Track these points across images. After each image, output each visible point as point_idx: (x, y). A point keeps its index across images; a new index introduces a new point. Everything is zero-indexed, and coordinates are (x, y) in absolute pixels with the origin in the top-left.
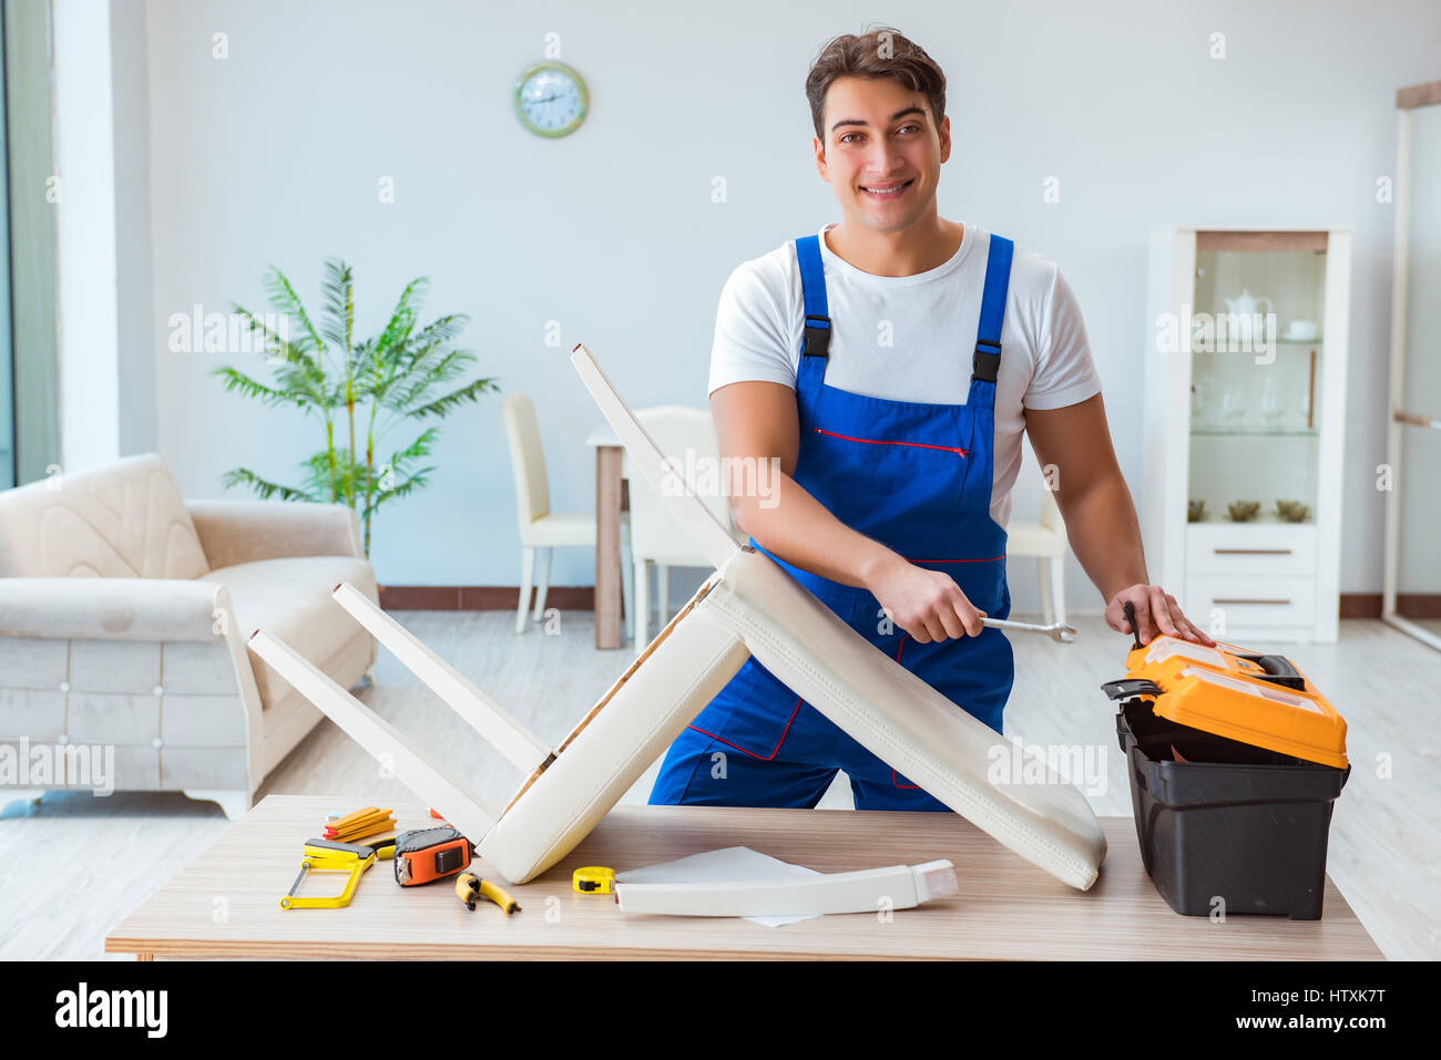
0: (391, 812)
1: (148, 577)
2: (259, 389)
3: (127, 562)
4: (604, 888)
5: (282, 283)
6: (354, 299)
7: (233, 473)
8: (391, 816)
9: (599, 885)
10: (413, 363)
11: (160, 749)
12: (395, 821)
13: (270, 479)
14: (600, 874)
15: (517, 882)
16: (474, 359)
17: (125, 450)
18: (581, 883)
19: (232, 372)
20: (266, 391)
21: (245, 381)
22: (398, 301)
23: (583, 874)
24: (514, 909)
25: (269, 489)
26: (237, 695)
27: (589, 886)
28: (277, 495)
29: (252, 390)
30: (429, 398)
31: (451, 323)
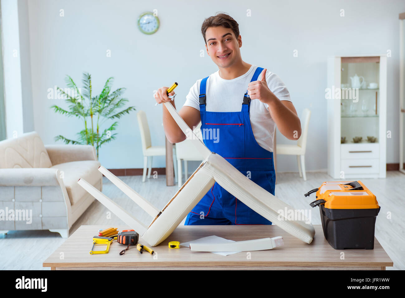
0: (117, 229)
1: (35, 168)
2: (64, 111)
3: (29, 164)
4: (177, 247)
5: (70, 80)
6: (92, 84)
7: (57, 137)
10: (110, 103)
11: (42, 218)
12: (118, 231)
13: (68, 138)
14: (177, 244)
15: (153, 246)
16: (128, 101)
17: (25, 131)
18: (171, 246)
19: (56, 107)
20: (67, 112)
21: (60, 109)
22: (105, 84)
23: (171, 243)
24: (153, 253)
25: (68, 141)
26: (64, 201)
27: (173, 246)
28: (71, 143)
29: (62, 112)
30: (114, 113)
31: (121, 90)
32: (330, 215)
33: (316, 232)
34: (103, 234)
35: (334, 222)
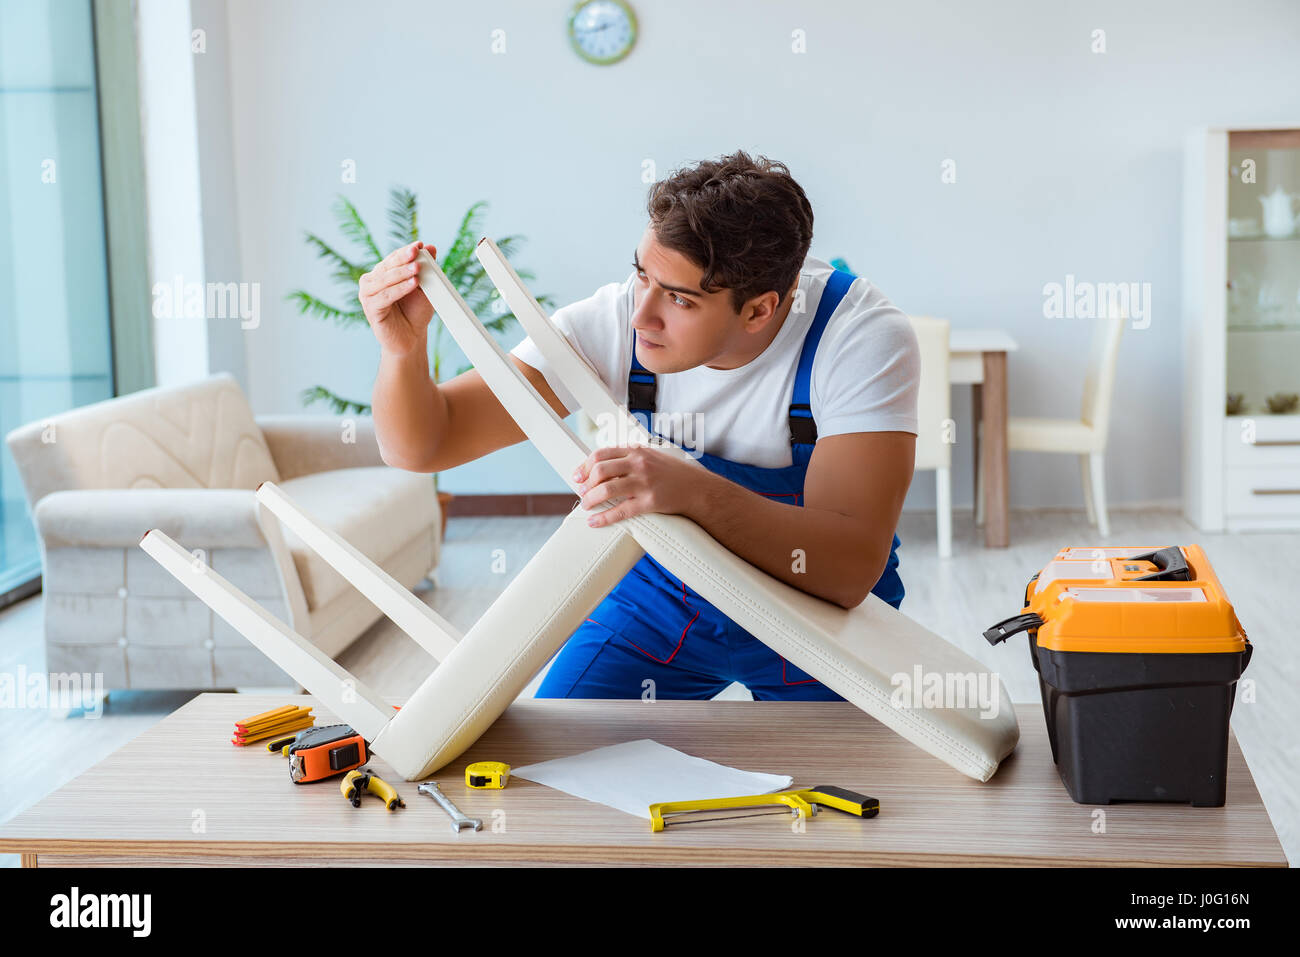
0: (311, 710)
1: (215, 487)
2: (330, 311)
3: (195, 476)
4: (495, 783)
5: (350, 212)
6: (420, 223)
7: (309, 392)
8: (310, 714)
9: (490, 780)
10: (474, 283)
11: (212, 651)
12: (314, 718)
13: (344, 395)
14: (494, 770)
15: (412, 777)
16: (532, 278)
18: (472, 777)
19: (305, 297)
20: (337, 313)
21: (319, 305)
22: (458, 224)
23: (474, 769)
24: (397, 805)
25: (342, 405)
26: (281, 598)
27: (479, 782)
28: (350, 410)
29: (324, 313)
30: (488, 315)
31: (509, 244)
32: (1057, 672)
33: (1021, 732)
34: (251, 730)
35: (1073, 701)
